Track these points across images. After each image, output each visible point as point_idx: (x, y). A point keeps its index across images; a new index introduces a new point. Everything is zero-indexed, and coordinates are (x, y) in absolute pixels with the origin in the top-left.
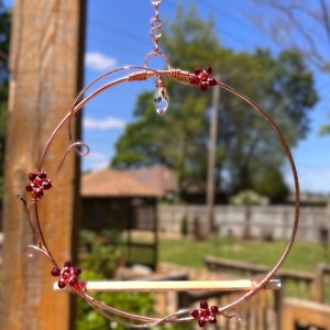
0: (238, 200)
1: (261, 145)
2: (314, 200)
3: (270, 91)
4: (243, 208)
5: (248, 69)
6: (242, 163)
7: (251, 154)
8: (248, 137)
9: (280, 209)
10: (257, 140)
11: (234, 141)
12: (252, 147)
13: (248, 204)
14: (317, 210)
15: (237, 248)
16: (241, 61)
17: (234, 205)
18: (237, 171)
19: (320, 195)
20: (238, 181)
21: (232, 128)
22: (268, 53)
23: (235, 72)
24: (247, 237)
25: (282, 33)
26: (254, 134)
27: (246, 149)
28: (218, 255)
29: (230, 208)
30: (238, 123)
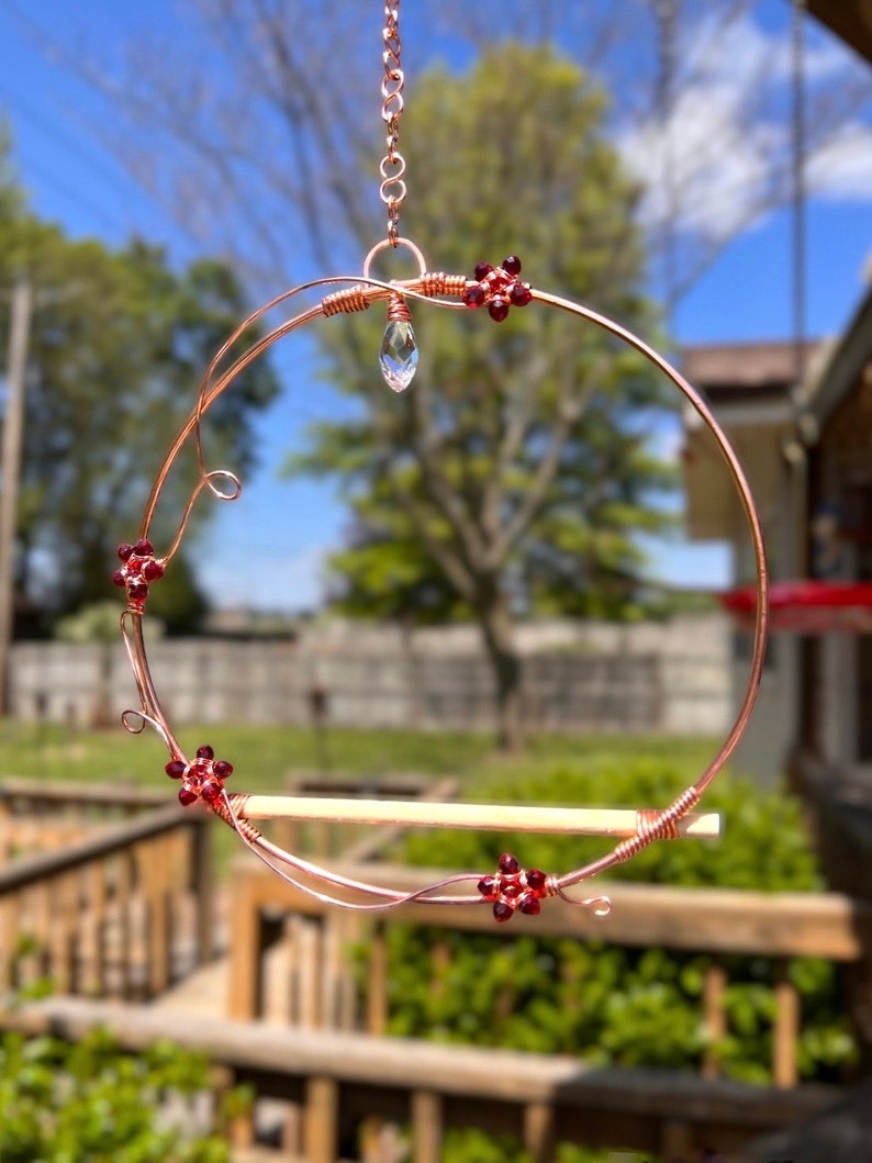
0: (80, 627)
1: (139, 489)
2: (265, 626)
3: (164, 355)
4: (95, 650)
5: (108, 290)
6: (90, 532)
7: (112, 510)
8: (106, 466)
9: (188, 649)
10: (129, 475)
11: (67, 473)
12: (117, 492)
13: (105, 637)
14: (277, 650)
15: (79, 752)
16: (88, 263)
17: (70, 641)
18: (74, 553)
19: (277, 615)
20: (76, 579)
21: (62, 439)
22: (161, 256)
23: (75, 289)
24: (104, 722)
25: (203, 212)
26: (121, 459)
27: (100, 495)
28: (41, 772)
29: (57, 651)
30: (77, 427)
